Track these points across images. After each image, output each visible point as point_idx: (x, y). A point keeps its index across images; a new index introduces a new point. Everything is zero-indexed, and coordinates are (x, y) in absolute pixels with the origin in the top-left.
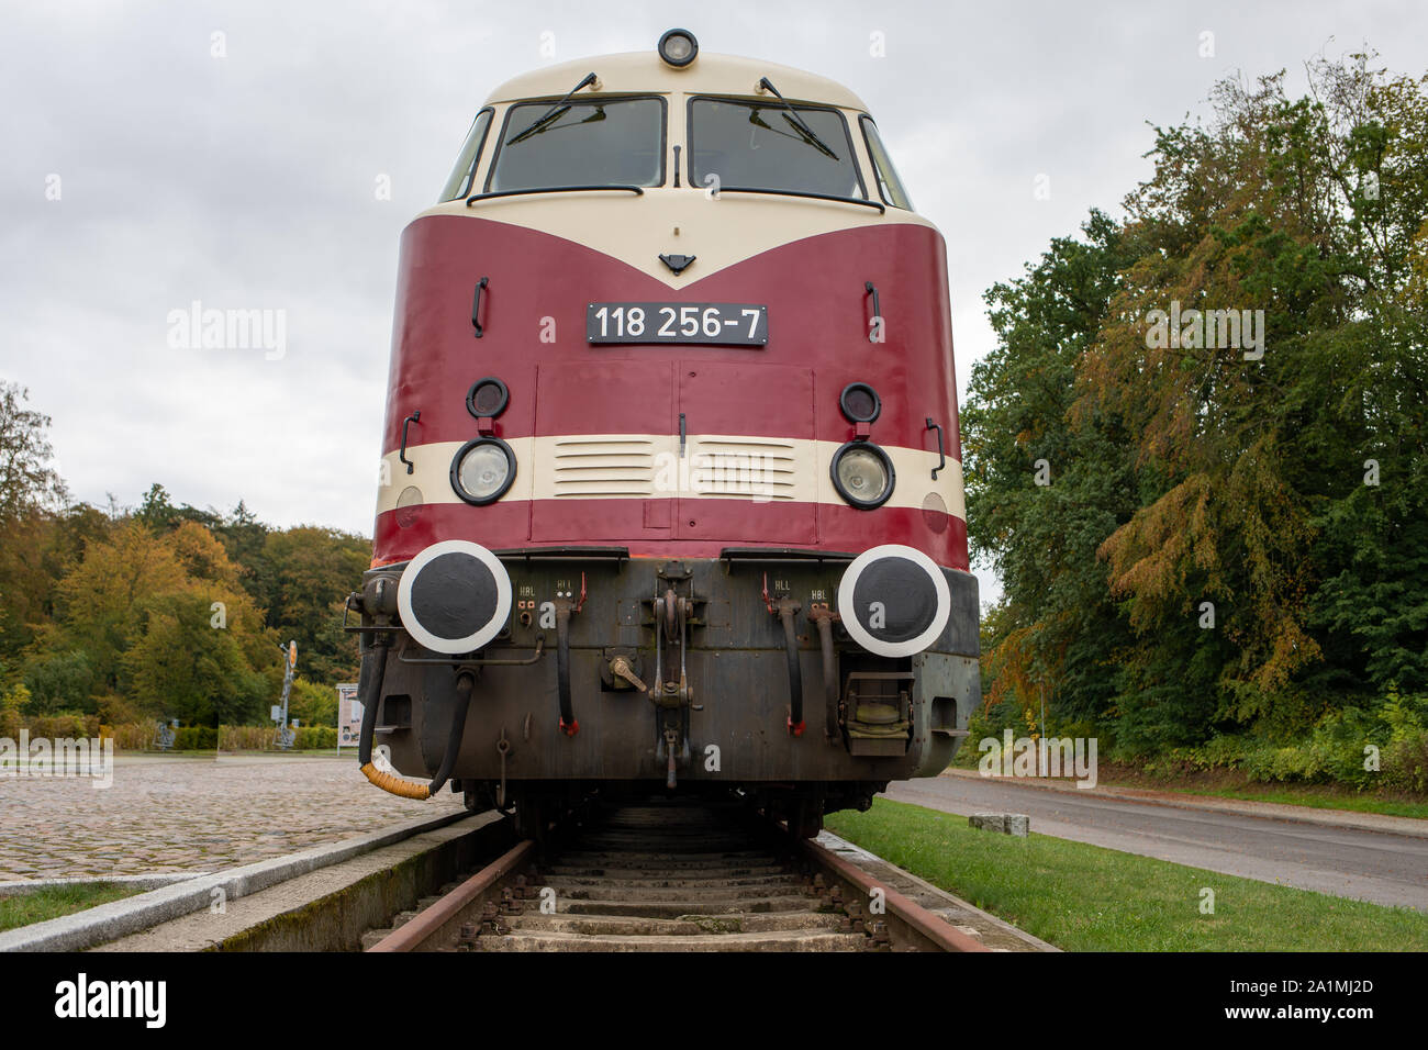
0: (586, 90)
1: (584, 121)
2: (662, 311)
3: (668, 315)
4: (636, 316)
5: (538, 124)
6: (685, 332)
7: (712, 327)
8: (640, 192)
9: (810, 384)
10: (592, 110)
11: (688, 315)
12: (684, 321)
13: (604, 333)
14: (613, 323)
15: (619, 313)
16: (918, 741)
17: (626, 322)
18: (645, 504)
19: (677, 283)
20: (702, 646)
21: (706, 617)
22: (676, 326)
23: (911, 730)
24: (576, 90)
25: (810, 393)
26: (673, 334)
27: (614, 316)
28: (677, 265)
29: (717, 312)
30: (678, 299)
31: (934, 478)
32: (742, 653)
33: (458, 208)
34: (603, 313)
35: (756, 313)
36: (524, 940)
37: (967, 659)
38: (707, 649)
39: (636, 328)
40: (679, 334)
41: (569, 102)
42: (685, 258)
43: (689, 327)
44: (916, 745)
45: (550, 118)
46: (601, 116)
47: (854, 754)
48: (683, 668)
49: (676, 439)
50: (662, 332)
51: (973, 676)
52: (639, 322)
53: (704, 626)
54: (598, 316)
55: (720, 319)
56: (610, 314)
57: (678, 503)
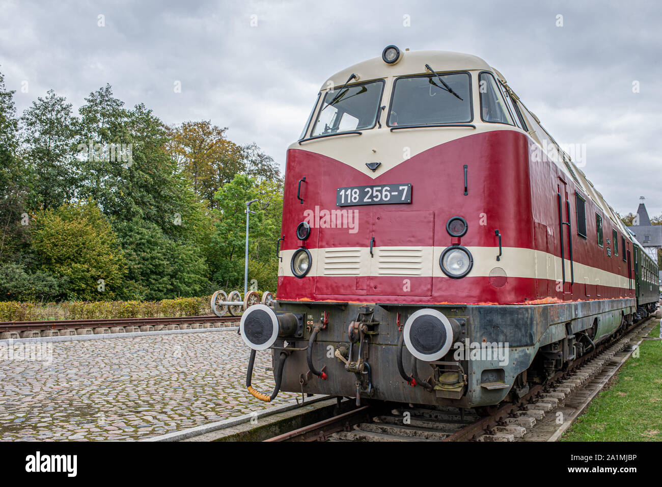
2: (366, 190)
3: (368, 191)
4: (356, 193)
5: (334, 100)
6: (375, 199)
7: (386, 197)
8: (360, 134)
9: (432, 219)
11: (377, 191)
12: (375, 194)
13: (343, 202)
14: (346, 196)
15: (349, 192)
16: (470, 391)
17: (351, 196)
18: (357, 280)
19: (374, 175)
20: (377, 343)
21: (379, 330)
22: (372, 197)
23: (466, 387)
24: (348, 82)
25: (431, 224)
26: (370, 200)
27: (347, 193)
28: (375, 167)
29: (388, 189)
30: (372, 184)
31: (498, 260)
32: (394, 346)
34: (343, 192)
35: (406, 188)
37: (514, 349)
38: (379, 344)
39: (355, 198)
40: (373, 200)
42: (377, 164)
43: (377, 196)
48: (359, 354)
49: (369, 249)
50: (366, 200)
52: (357, 196)
53: (378, 334)
54: (341, 194)
55: (390, 192)
56: (345, 192)
57: (370, 278)
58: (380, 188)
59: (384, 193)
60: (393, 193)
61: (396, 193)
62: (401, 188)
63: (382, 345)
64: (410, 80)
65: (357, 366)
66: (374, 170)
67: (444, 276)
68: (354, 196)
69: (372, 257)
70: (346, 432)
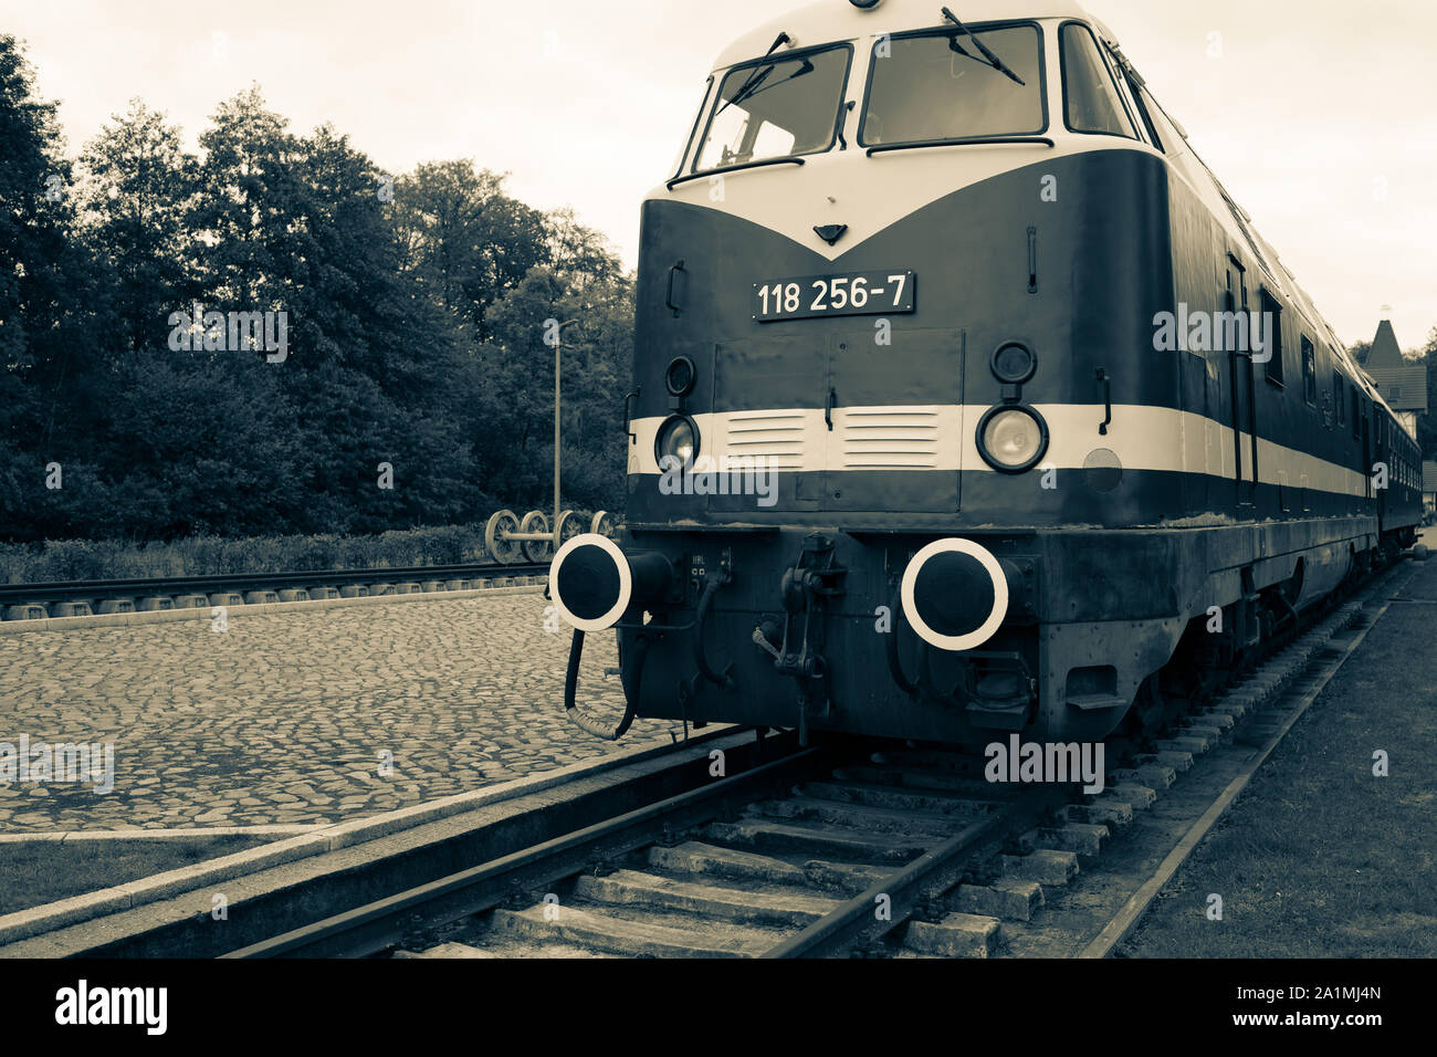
63: (854, 616)
65: (801, 662)
66: (832, 242)
70: (776, 802)
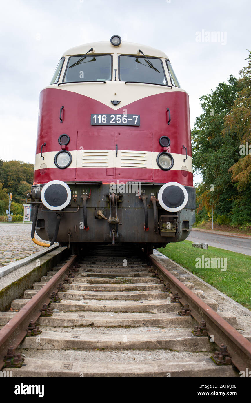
0: (90, 53)
1: (90, 61)
2: (111, 116)
3: (113, 117)
4: (104, 117)
5: (77, 62)
6: (117, 122)
7: (125, 121)
8: (105, 83)
9: (151, 136)
10: (92, 58)
11: (118, 117)
12: (117, 119)
13: (96, 122)
14: (98, 119)
15: (100, 117)
16: (179, 232)
17: (101, 119)
18: (106, 169)
19: (115, 108)
20: (122, 207)
21: (123, 199)
22: (115, 120)
23: (177, 230)
24: (88, 53)
25: (151, 139)
26: (114, 122)
27: (98, 117)
28: (115, 103)
29: (126, 116)
30: (116, 113)
31: (184, 162)
32: (132, 209)
33: (55, 86)
34: (95, 117)
35: (137, 117)
36: (75, 285)
37: (192, 210)
38: (123, 208)
39: (104, 121)
40: (116, 122)
41: (86, 56)
42: (118, 101)
43: (119, 121)
44: (178, 233)
45: (80, 61)
46: (94, 60)
47: (162, 236)
48: (117, 213)
49: (115, 152)
50: (111, 122)
51: (194, 214)
52: (105, 119)
53: (122, 202)
54: (94, 117)
55: (127, 118)
56: (97, 117)
57: (115, 169)
58: (120, 116)
59: (123, 119)
60: (129, 120)
61: (131, 120)
62: (134, 117)
63: (125, 208)
64: (126, 57)
65: (117, 220)
67: (159, 169)
68: (103, 119)
69: (117, 156)
